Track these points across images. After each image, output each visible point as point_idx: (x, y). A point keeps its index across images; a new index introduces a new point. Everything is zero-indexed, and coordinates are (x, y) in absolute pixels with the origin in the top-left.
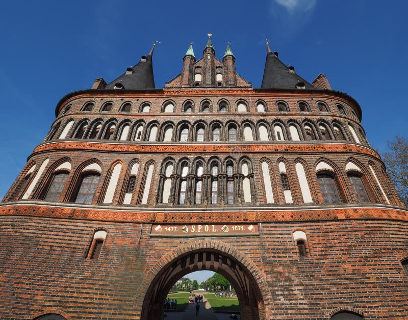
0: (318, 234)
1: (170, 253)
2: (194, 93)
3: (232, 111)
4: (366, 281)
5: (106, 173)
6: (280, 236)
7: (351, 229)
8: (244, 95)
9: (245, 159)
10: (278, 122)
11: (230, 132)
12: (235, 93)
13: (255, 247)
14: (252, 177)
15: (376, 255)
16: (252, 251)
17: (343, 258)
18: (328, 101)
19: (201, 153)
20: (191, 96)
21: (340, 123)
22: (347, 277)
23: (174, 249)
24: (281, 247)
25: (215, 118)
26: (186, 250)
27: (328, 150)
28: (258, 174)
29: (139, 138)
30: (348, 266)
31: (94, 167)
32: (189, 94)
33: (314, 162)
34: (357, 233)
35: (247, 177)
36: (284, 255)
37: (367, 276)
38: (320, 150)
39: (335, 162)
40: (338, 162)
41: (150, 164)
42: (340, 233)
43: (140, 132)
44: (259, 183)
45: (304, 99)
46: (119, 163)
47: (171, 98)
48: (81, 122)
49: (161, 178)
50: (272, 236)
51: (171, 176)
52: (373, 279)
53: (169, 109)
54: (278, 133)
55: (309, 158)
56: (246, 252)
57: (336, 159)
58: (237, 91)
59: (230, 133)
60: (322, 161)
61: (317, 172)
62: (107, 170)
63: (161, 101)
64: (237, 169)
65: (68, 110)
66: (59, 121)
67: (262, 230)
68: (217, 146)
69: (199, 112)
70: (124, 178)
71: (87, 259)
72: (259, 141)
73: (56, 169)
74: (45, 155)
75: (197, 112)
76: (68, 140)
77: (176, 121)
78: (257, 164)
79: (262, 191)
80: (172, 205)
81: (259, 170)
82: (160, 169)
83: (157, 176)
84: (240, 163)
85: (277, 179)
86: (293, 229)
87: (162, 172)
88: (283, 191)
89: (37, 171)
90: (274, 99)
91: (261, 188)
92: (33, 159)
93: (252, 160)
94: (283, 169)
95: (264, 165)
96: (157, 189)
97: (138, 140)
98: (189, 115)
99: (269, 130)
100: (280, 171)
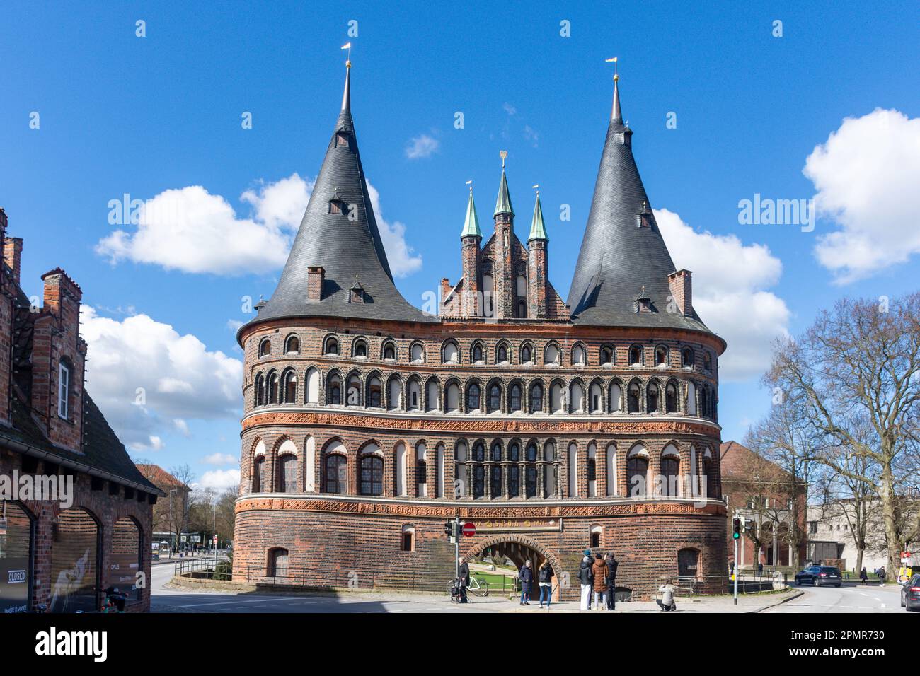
0: (613, 528)
1: (478, 546)
3: (540, 362)
4: (644, 566)
5: (391, 459)
6: (579, 530)
7: (644, 524)
9: (551, 441)
10: (598, 381)
12: (545, 331)
13: (554, 540)
14: (557, 465)
15: (659, 546)
16: (551, 544)
17: (630, 549)
18: (673, 345)
19: (500, 434)
20: (482, 334)
22: (628, 563)
23: (481, 542)
24: (577, 540)
25: (515, 375)
26: (492, 542)
28: (564, 463)
29: (414, 404)
30: (632, 556)
31: (371, 449)
33: (629, 447)
34: (649, 527)
35: (552, 464)
36: (579, 546)
37: (645, 562)
40: (656, 446)
41: (440, 447)
42: (634, 528)
43: (415, 393)
45: (640, 340)
46: (403, 444)
47: (453, 337)
48: (330, 373)
50: (571, 530)
51: (468, 463)
52: (650, 564)
53: (451, 354)
55: (625, 440)
56: (546, 544)
57: (655, 444)
58: (549, 328)
60: (640, 444)
61: (630, 458)
62: (391, 455)
63: (439, 340)
64: (542, 455)
65: (292, 344)
66: (286, 364)
67: (563, 525)
68: (519, 422)
69: (493, 362)
70: (414, 466)
71: (404, 552)
72: (570, 413)
73: (327, 452)
74: (304, 431)
75: (490, 362)
76: (327, 408)
77: (464, 380)
78: (564, 450)
79: (566, 484)
80: (472, 498)
81: (566, 457)
82: (453, 455)
83: (452, 464)
84: (545, 447)
85: (584, 468)
86: (591, 523)
87: (456, 458)
88: (588, 482)
89: (305, 455)
90: (598, 341)
91: (566, 480)
92: (285, 433)
93: (559, 444)
94: (592, 453)
95: (573, 449)
96: (454, 479)
97: (414, 406)
98: (480, 370)
99: (585, 396)
100: (590, 456)
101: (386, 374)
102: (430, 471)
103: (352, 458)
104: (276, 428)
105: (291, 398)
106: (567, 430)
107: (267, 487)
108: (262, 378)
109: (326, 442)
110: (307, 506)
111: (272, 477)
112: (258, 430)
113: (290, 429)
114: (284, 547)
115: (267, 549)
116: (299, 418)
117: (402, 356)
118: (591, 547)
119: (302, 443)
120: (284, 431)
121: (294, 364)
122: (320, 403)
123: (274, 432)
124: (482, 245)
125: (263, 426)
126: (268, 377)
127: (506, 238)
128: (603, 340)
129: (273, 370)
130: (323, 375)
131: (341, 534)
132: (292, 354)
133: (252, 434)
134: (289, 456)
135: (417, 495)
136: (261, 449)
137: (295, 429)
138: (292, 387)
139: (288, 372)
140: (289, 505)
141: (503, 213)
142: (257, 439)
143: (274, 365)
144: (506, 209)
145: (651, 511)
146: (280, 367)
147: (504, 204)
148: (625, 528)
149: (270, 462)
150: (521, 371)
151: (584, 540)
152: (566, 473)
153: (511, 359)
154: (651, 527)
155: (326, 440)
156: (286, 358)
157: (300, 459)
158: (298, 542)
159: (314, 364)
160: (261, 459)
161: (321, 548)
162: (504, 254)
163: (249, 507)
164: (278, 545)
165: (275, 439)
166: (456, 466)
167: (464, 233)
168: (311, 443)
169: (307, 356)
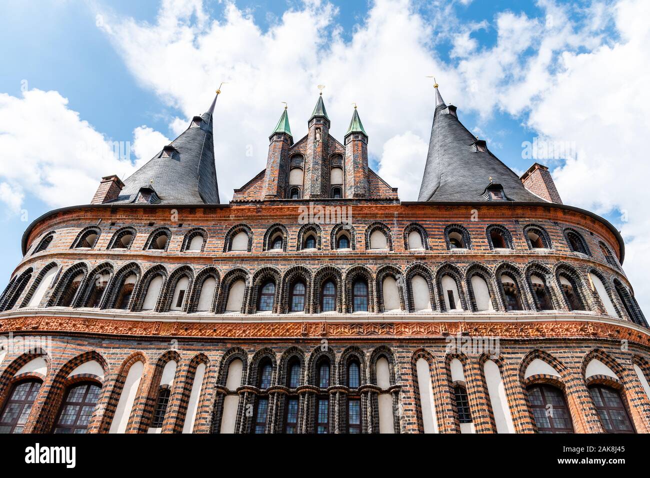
2: (288, 213)
3: (360, 247)
5: (113, 383)
8: (382, 214)
9: (383, 352)
10: (448, 270)
11: (355, 289)
12: (366, 211)
14: (397, 393)
18: (548, 226)
19: (297, 341)
20: (282, 217)
21: (573, 271)
25: (326, 263)
27: (549, 335)
28: (408, 388)
29: (179, 305)
31: (90, 368)
32: (278, 213)
33: (520, 361)
35: (387, 392)
38: (533, 334)
39: (563, 360)
40: (568, 360)
41: (198, 363)
43: (182, 292)
44: (410, 407)
45: (500, 222)
46: (139, 360)
47: (244, 222)
48: (70, 270)
49: (218, 394)
51: (239, 389)
53: (240, 243)
54: (450, 293)
55: (510, 351)
57: (566, 355)
58: (370, 207)
59: (355, 293)
60: (538, 357)
61: (527, 381)
62: (115, 377)
63: (225, 227)
64: (368, 375)
68: (330, 325)
69: (295, 249)
72: (410, 310)
75: (290, 249)
76: (45, 310)
77: (252, 271)
78: (406, 365)
81: (410, 378)
82: (216, 375)
83: (211, 391)
84: (373, 361)
85: (446, 398)
87: (223, 382)
91: (414, 420)
93: (396, 355)
94: (458, 373)
95: (422, 366)
96: (209, 417)
97: (179, 308)
98: (276, 258)
99: (432, 289)
100: (454, 380)
101: (145, 266)
102: (173, 403)
103: (48, 381)
106: (408, 334)
109: (19, 358)
117: (172, 246)
122: (41, 305)
127: (318, 134)
130: (60, 274)
141: (314, 117)
144: (317, 114)
146: (21, 273)
150: (334, 258)
152: (413, 407)
153: (320, 244)
156: (31, 258)
162: (315, 146)
167: (272, 131)
169: (51, 251)
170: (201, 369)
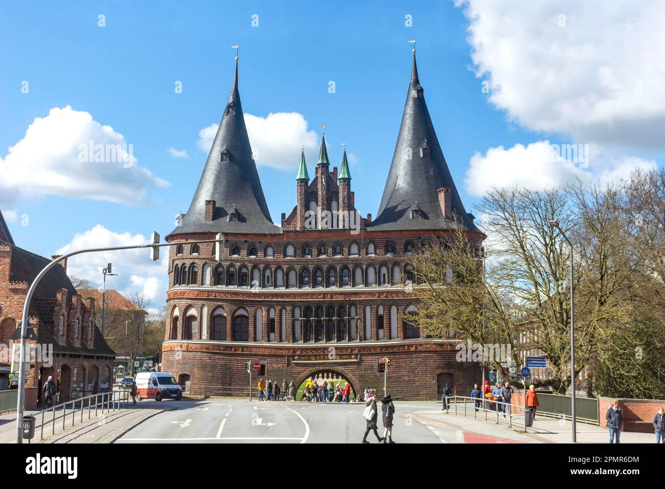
1: (306, 372)
2: (311, 236)
3: (346, 255)
4: (414, 385)
5: (252, 318)
6: (371, 361)
7: (414, 357)
8: (356, 236)
9: (353, 304)
10: (384, 264)
11: (343, 273)
12: (348, 235)
13: (354, 368)
14: (357, 320)
15: (424, 372)
16: (353, 370)
17: (405, 373)
19: (320, 301)
24: (369, 368)
25: (330, 263)
26: (315, 370)
28: (362, 318)
29: (268, 283)
31: (241, 312)
32: (307, 237)
33: (404, 307)
34: (417, 359)
35: (354, 319)
36: (371, 372)
41: (282, 309)
43: (268, 276)
45: (412, 238)
46: (259, 308)
47: (291, 241)
48: (216, 267)
50: (366, 361)
51: (299, 318)
52: (418, 384)
53: (290, 251)
54: (384, 274)
55: (402, 303)
56: (349, 370)
58: (350, 233)
59: (343, 275)
60: (412, 304)
61: (407, 313)
62: (252, 315)
63: (282, 244)
64: (347, 313)
65: (195, 248)
66: (192, 261)
67: (360, 358)
68: (332, 294)
69: (316, 256)
70: (266, 322)
71: (260, 376)
72: (366, 286)
73: (214, 314)
74: (201, 302)
75: (314, 256)
76: (214, 288)
78: (362, 310)
79: (363, 332)
80: (302, 342)
81: (362, 315)
82: (291, 315)
83: (290, 321)
84: (350, 308)
85: (374, 322)
86: (379, 357)
87: (293, 316)
88: (377, 330)
89: (201, 317)
90: (384, 240)
91: (363, 329)
92: (190, 303)
93: (358, 306)
94: (381, 312)
95: (368, 309)
96: (291, 330)
97: (268, 285)
98: (308, 261)
99: (376, 274)
100: (379, 314)
101: (250, 266)
102: (277, 325)
103: (229, 318)
104: (185, 300)
105: (194, 281)
106: (363, 298)
107: (179, 336)
108: (178, 268)
109: (214, 309)
110: (202, 348)
111: (183, 330)
112: (175, 301)
113: (193, 301)
114: (188, 373)
115: (178, 375)
116: (198, 294)
117: (260, 254)
118: (378, 372)
119: (200, 310)
120: (189, 302)
121: (196, 261)
122: (211, 285)
123: (184, 303)
124: (310, 183)
125: (177, 299)
126: (181, 268)
127: (323, 179)
128: (387, 238)
129: (184, 264)
130: (213, 268)
131: (222, 366)
132: (195, 254)
133: (172, 302)
134: (193, 318)
135: (269, 340)
136: (177, 312)
137: (196, 301)
138: (195, 274)
139: (193, 265)
140: (191, 348)
141: (321, 164)
142: (175, 306)
143: (185, 261)
144: (323, 161)
145: (419, 349)
146: (188, 263)
147: (322, 158)
148: (401, 360)
149: (181, 321)
150: (334, 260)
151: (375, 368)
152: (363, 325)
153: (327, 253)
154: (419, 359)
155: (214, 307)
156: (192, 257)
157: (198, 319)
158: (196, 370)
159: (207, 261)
160: (176, 319)
161: (210, 374)
162: (322, 189)
163: (169, 349)
164: (185, 373)
165: (185, 307)
166: (293, 321)
167: (298, 177)
168: (205, 310)
169: (203, 256)
170: (284, 311)
